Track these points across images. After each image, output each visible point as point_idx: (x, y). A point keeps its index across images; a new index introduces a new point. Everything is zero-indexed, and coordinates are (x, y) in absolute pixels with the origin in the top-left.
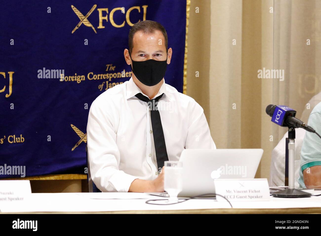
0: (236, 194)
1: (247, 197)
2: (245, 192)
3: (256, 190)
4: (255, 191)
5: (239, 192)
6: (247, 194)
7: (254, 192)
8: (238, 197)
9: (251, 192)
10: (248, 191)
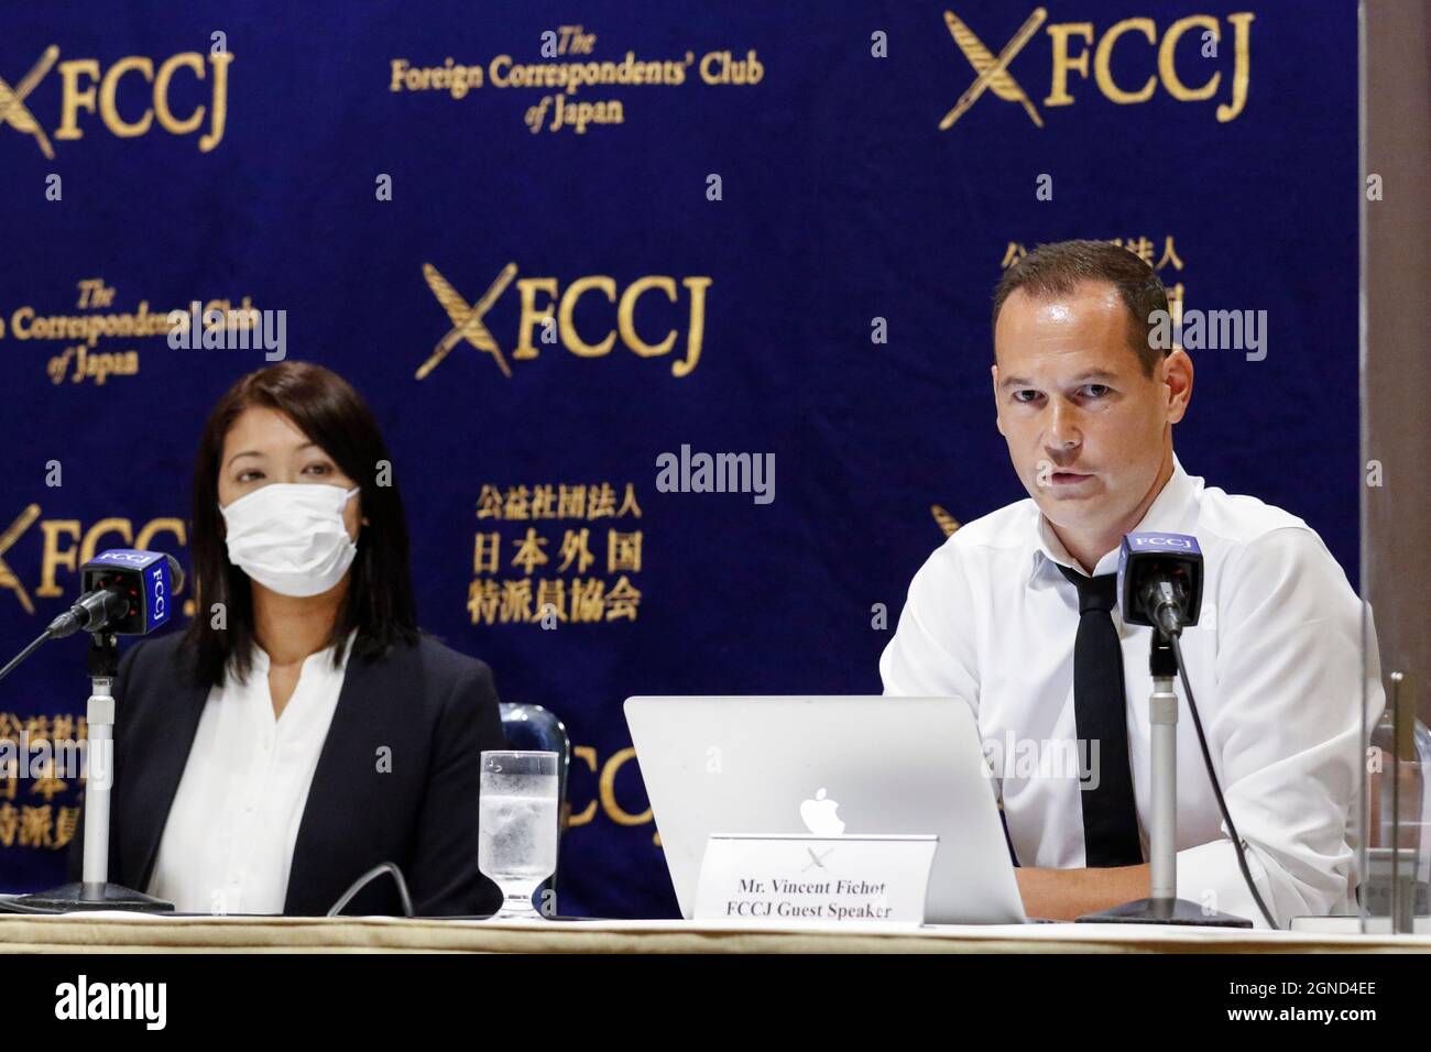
0: (777, 898)
1: (826, 910)
2: (819, 889)
3: (869, 883)
4: (865, 888)
5: (793, 889)
6: (823, 900)
7: (858, 890)
8: (783, 911)
9: (844, 891)
10: (833, 888)
